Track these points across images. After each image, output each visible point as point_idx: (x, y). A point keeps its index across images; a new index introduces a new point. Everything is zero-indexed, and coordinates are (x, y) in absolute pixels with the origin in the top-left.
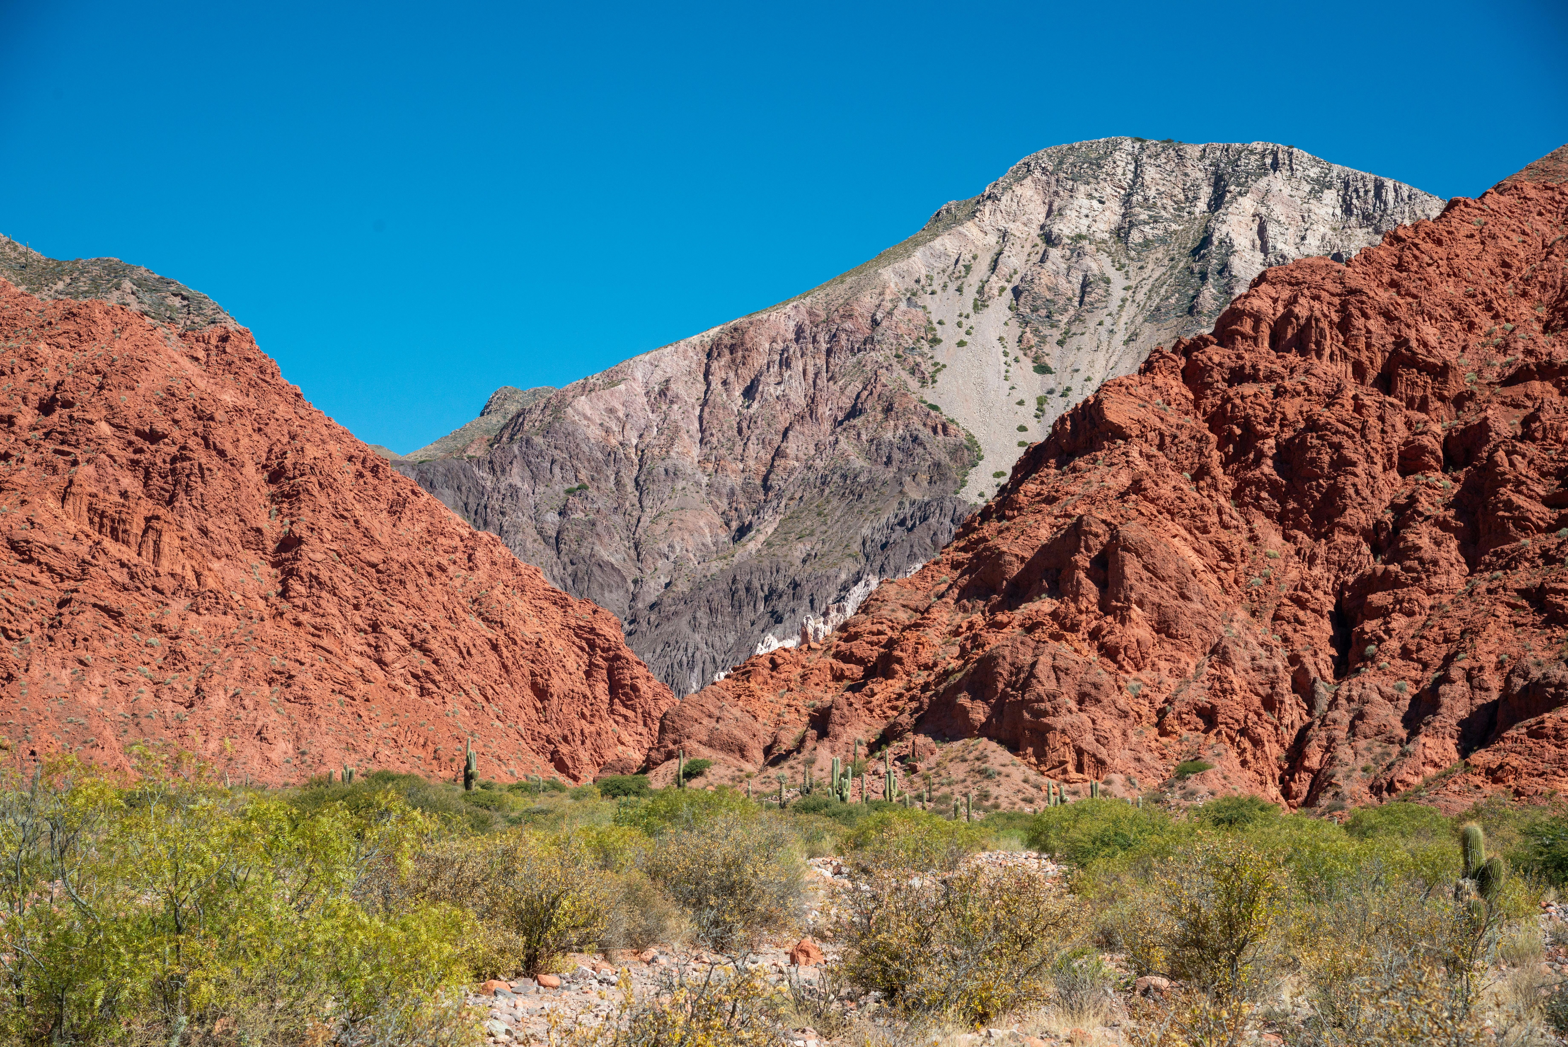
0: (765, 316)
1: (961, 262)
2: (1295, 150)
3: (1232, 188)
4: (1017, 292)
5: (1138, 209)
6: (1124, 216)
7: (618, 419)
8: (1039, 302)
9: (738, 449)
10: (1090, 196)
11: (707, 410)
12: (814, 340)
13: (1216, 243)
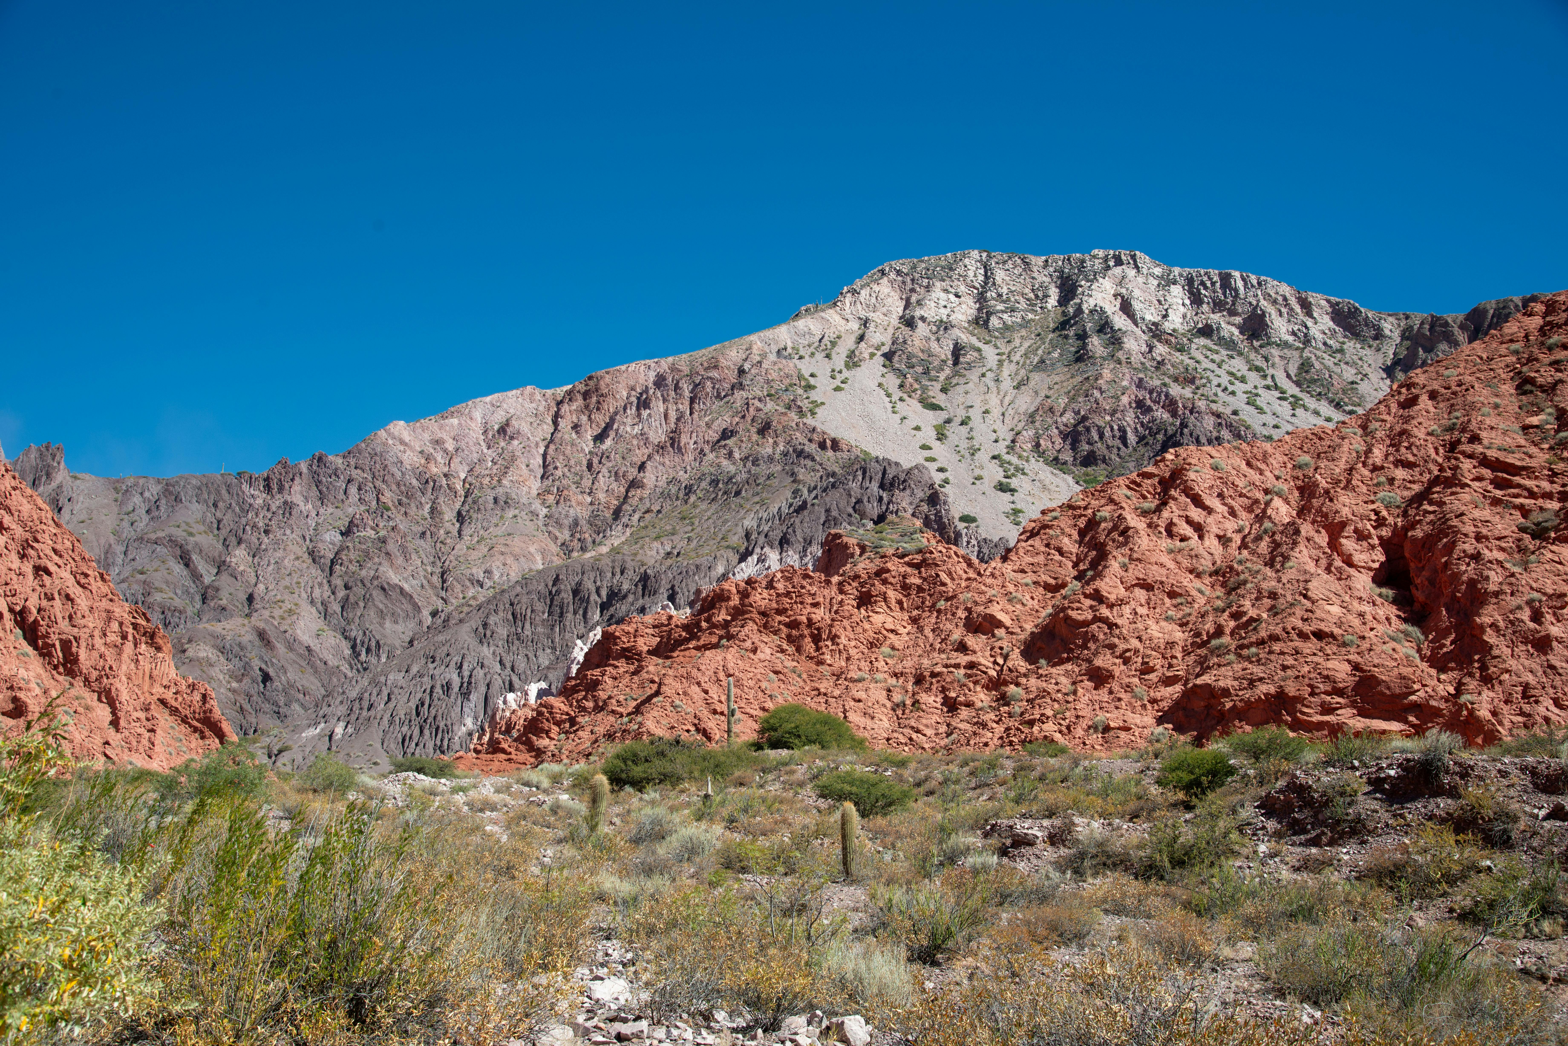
0: (623, 368)
1: (826, 338)
2: (1137, 253)
3: (1083, 283)
4: (888, 356)
5: (993, 302)
6: (979, 310)
7: (445, 451)
8: (914, 360)
9: (587, 483)
10: (946, 291)
11: (552, 447)
12: (677, 387)
13: (1087, 311)
